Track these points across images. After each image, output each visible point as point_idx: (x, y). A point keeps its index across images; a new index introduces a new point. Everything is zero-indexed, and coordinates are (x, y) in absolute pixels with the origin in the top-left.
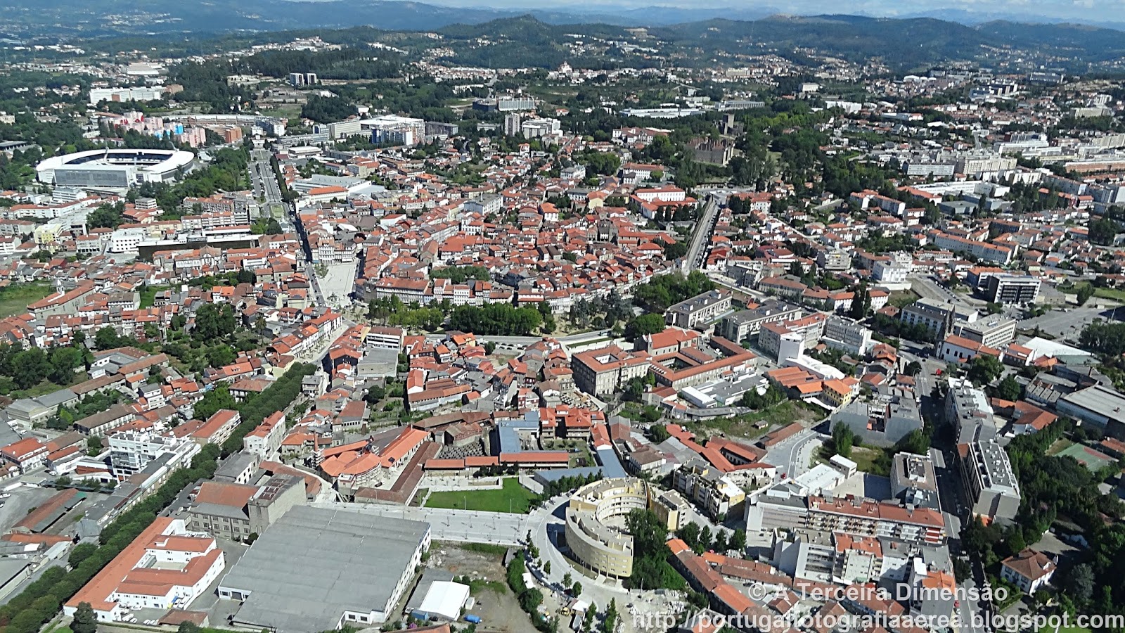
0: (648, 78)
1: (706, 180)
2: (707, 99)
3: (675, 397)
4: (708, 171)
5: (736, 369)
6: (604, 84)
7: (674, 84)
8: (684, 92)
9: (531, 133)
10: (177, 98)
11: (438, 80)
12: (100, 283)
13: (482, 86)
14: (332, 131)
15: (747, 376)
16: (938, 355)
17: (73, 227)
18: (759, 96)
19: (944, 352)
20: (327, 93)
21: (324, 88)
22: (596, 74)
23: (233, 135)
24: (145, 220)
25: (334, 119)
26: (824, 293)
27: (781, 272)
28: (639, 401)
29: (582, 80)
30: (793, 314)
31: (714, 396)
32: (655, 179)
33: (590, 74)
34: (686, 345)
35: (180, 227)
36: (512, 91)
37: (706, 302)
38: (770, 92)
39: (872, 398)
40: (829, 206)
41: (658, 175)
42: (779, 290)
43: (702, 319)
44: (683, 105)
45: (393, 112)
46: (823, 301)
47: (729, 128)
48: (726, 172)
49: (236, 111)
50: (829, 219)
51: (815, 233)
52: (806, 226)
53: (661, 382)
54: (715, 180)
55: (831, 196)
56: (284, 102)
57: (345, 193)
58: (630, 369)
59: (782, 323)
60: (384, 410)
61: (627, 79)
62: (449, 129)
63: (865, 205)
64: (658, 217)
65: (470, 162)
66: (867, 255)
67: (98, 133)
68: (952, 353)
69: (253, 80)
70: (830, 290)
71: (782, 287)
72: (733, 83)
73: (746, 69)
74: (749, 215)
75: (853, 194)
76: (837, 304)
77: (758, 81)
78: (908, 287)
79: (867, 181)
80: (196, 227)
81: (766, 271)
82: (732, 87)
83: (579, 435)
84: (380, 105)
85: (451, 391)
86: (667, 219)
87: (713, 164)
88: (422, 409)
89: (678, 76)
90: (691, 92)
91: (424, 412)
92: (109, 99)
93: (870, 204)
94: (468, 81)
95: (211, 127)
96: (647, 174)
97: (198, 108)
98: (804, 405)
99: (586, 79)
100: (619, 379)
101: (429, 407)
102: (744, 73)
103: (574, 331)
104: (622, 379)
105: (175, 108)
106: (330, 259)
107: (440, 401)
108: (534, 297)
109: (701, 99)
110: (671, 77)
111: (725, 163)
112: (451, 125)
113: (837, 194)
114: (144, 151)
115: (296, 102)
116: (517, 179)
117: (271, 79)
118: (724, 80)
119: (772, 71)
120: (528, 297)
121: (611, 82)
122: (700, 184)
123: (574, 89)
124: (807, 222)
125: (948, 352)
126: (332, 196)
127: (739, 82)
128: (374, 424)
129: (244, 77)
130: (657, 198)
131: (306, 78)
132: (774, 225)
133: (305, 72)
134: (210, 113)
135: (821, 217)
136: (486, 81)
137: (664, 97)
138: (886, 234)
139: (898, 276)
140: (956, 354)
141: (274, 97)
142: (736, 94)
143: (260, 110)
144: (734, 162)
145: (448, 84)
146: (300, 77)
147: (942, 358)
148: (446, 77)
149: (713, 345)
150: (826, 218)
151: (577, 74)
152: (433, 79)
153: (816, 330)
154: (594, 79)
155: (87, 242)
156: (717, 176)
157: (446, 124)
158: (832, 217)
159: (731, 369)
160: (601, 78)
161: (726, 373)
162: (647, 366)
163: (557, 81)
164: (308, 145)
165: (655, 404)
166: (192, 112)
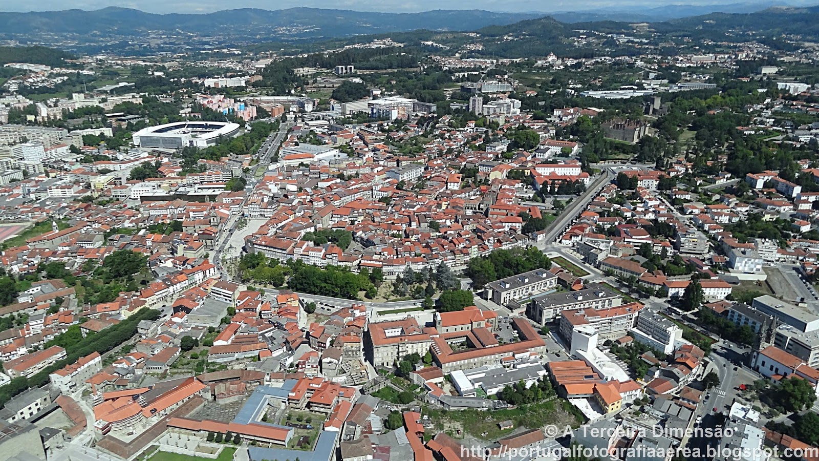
0: (619, 65)
1: (612, 156)
2: (665, 81)
3: (441, 379)
4: (617, 148)
5: (517, 356)
6: (579, 70)
7: (640, 69)
8: (646, 77)
9: (489, 111)
10: (255, 85)
11: (445, 69)
12: (90, 224)
13: (477, 73)
14: (344, 108)
15: (528, 364)
16: (753, 365)
17: (116, 179)
18: (715, 78)
19: (759, 364)
20: (358, 80)
21: (356, 76)
22: (575, 62)
23: (276, 111)
24: (170, 175)
25: (351, 99)
26: (661, 277)
27: (631, 252)
28: (408, 379)
29: (562, 67)
30: (610, 301)
31: (481, 383)
32: (565, 154)
33: (570, 62)
34: (479, 325)
35: (185, 182)
36: (499, 77)
37: (526, 281)
38: (726, 75)
39: (642, 410)
40: (721, 186)
41: (567, 151)
42: (619, 271)
43: (517, 297)
44: (640, 87)
45: (400, 93)
46: (657, 288)
47: (654, 109)
48: (634, 149)
49: (289, 94)
50: (714, 199)
51: (691, 213)
52: (685, 205)
53: (436, 362)
54: (622, 156)
55: (729, 175)
56: (325, 87)
57: (312, 159)
58: (410, 346)
59: (583, 312)
60: (192, 358)
61: (601, 66)
62: (429, 107)
63: (760, 185)
64: (544, 190)
65: (422, 135)
66: (731, 240)
67: (190, 110)
68: (768, 365)
69: (312, 71)
70: (669, 275)
71: (621, 269)
72: (696, 67)
73: (711, 55)
74: (634, 191)
75: (749, 175)
76: (672, 292)
77: (721, 65)
78: (763, 278)
79: (772, 162)
80: (196, 181)
81: (614, 250)
82: (692, 70)
83: (322, 410)
84: (390, 89)
85: (248, 347)
86: (552, 192)
87: (624, 142)
88: (218, 361)
89: (645, 62)
90: (652, 75)
91: (220, 364)
92: (212, 86)
93: (766, 185)
94: (468, 69)
95: (264, 106)
96: (558, 150)
97: (265, 92)
98: (567, 407)
99: (566, 66)
100: (398, 354)
101: (226, 360)
102: (709, 58)
103: (394, 298)
104: (401, 354)
105: (251, 92)
106: (257, 214)
107: (236, 355)
108: (374, 262)
109: (659, 82)
110: (639, 63)
111: (636, 140)
112: (431, 104)
113: (735, 174)
114: (209, 123)
115: (333, 86)
116: (450, 151)
117: (325, 70)
118: (688, 65)
119: (737, 56)
120: (369, 262)
121: (586, 68)
122: (605, 160)
123: (553, 74)
124: (689, 201)
125: (763, 364)
126: (300, 161)
127: (702, 66)
128: (174, 371)
129: (306, 69)
130: (553, 173)
131: (346, 69)
132: (650, 203)
133: (346, 65)
134: (273, 95)
135: (705, 198)
136: (483, 69)
137: (626, 81)
138: (767, 217)
139: (753, 266)
140: (772, 368)
141: (320, 83)
142: (695, 77)
143: (306, 93)
144: (644, 141)
145: (451, 72)
146: (342, 68)
147: (756, 369)
148: (452, 66)
149: (514, 325)
150: (710, 197)
151: (560, 62)
152: (441, 68)
153: (625, 321)
154: (572, 66)
155: (119, 190)
156: (624, 153)
157: (428, 104)
158: (717, 197)
159: (513, 356)
160: (578, 65)
161: (506, 359)
162: (429, 344)
163: (542, 68)
164: (323, 119)
165: (419, 383)
166: (261, 95)
